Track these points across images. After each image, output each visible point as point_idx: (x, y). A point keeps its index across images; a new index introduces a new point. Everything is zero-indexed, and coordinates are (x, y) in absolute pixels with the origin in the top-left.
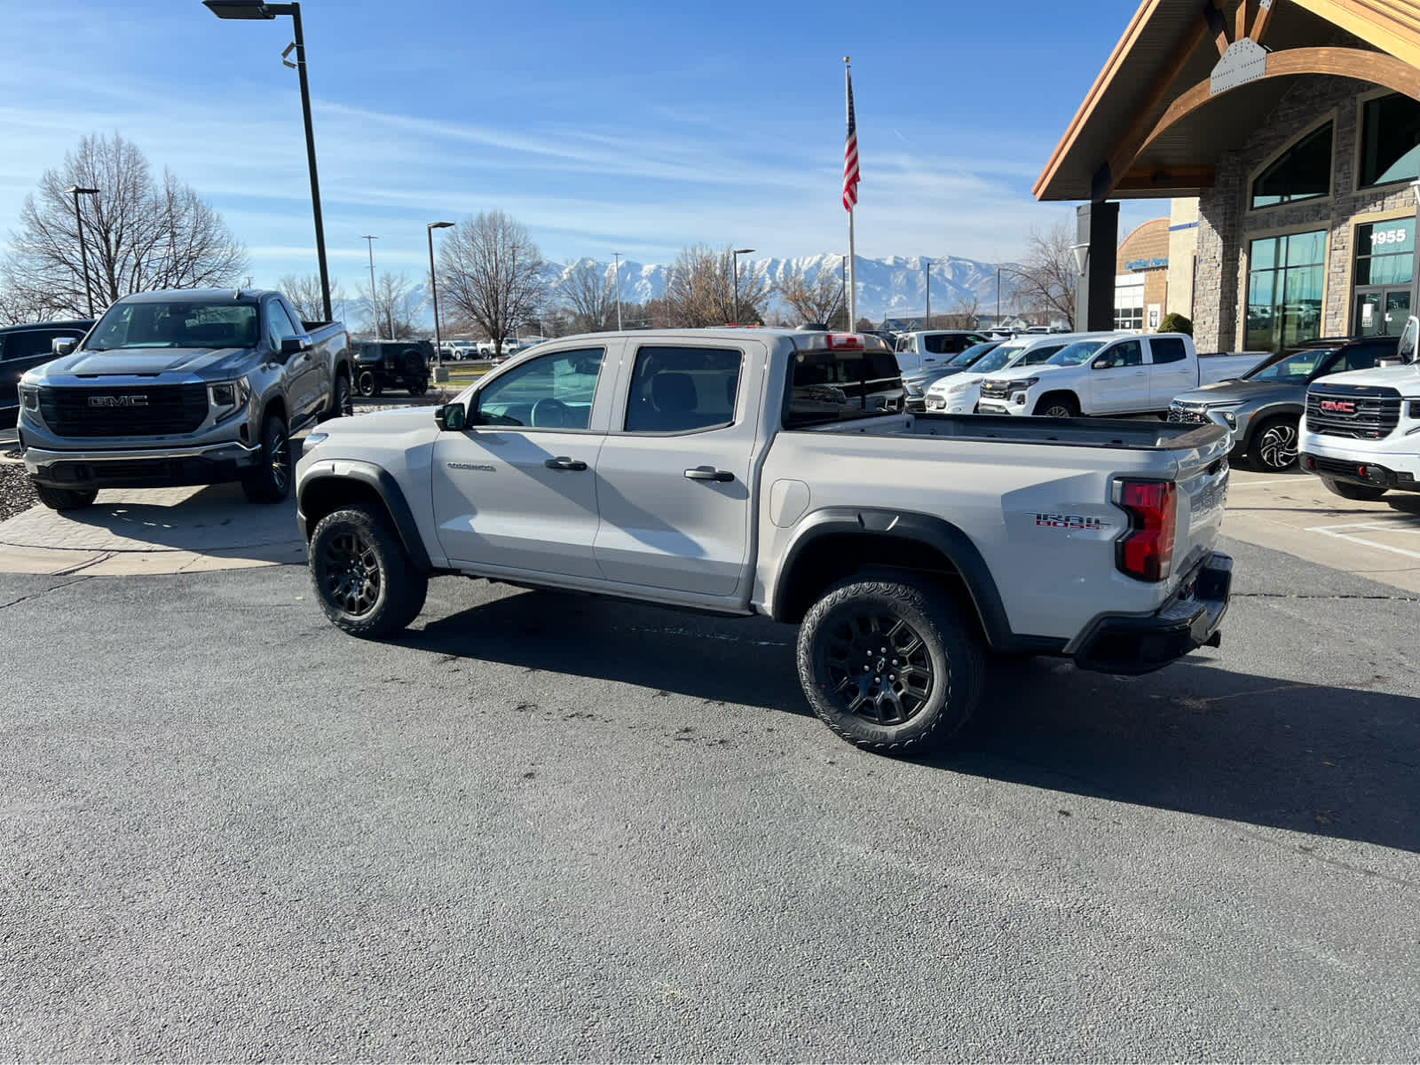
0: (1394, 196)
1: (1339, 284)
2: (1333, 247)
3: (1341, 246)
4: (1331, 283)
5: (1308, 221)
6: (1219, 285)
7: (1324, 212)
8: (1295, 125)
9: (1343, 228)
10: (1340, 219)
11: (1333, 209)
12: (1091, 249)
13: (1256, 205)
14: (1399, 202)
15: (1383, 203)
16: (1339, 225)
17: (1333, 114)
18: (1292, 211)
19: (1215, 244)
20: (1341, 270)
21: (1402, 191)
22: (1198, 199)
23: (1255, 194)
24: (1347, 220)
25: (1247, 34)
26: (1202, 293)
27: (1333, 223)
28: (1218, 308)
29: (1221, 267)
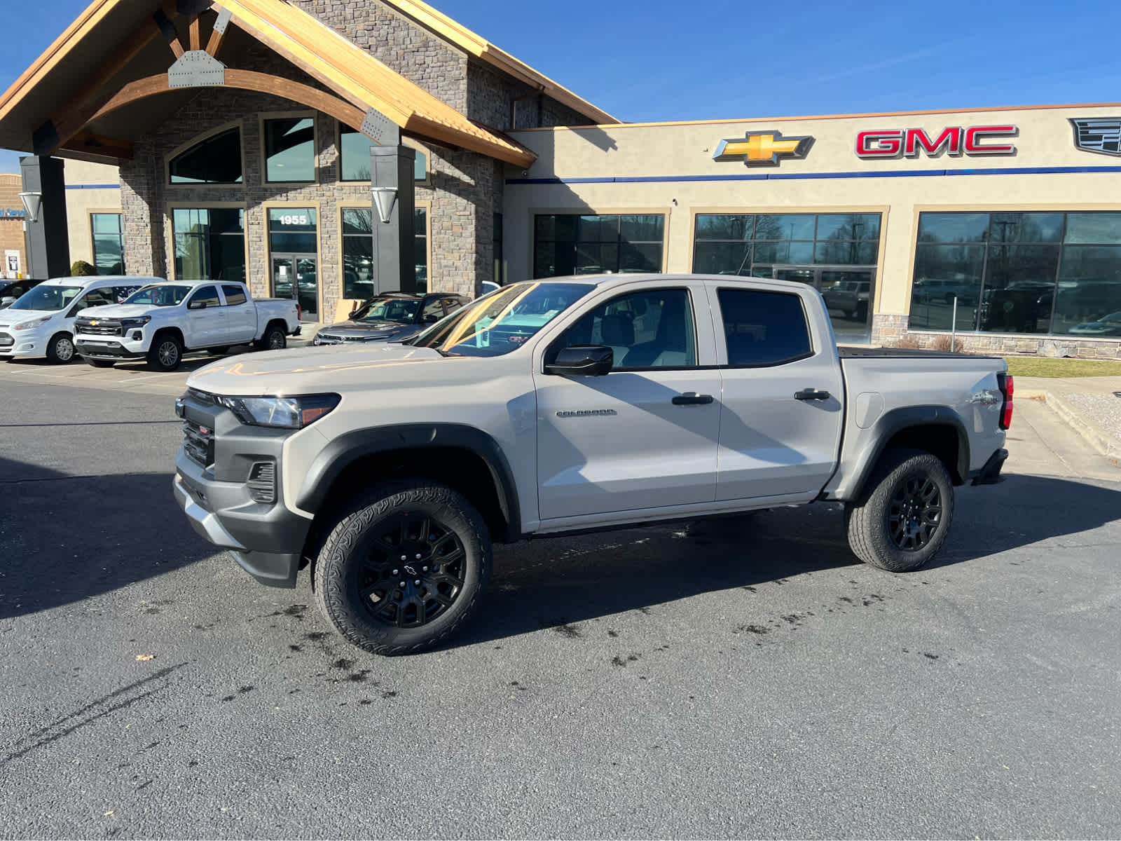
0: (295, 192)
1: (257, 249)
2: (250, 222)
3: (257, 222)
4: (251, 249)
5: (226, 200)
6: (149, 241)
7: (239, 195)
8: (205, 125)
9: (256, 209)
10: (253, 202)
11: (247, 194)
12: (43, 198)
13: (173, 181)
14: (300, 197)
15: (287, 196)
16: (253, 207)
17: (238, 123)
18: (209, 190)
19: (141, 208)
20: (258, 239)
21: (301, 188)
22: (118, 168)
23: (172, 173)
24: (260, 203)
25: (203, 46)
26: (132, 247)
27: (248, 204)
28: (151, 260)
29: (149, 227)
